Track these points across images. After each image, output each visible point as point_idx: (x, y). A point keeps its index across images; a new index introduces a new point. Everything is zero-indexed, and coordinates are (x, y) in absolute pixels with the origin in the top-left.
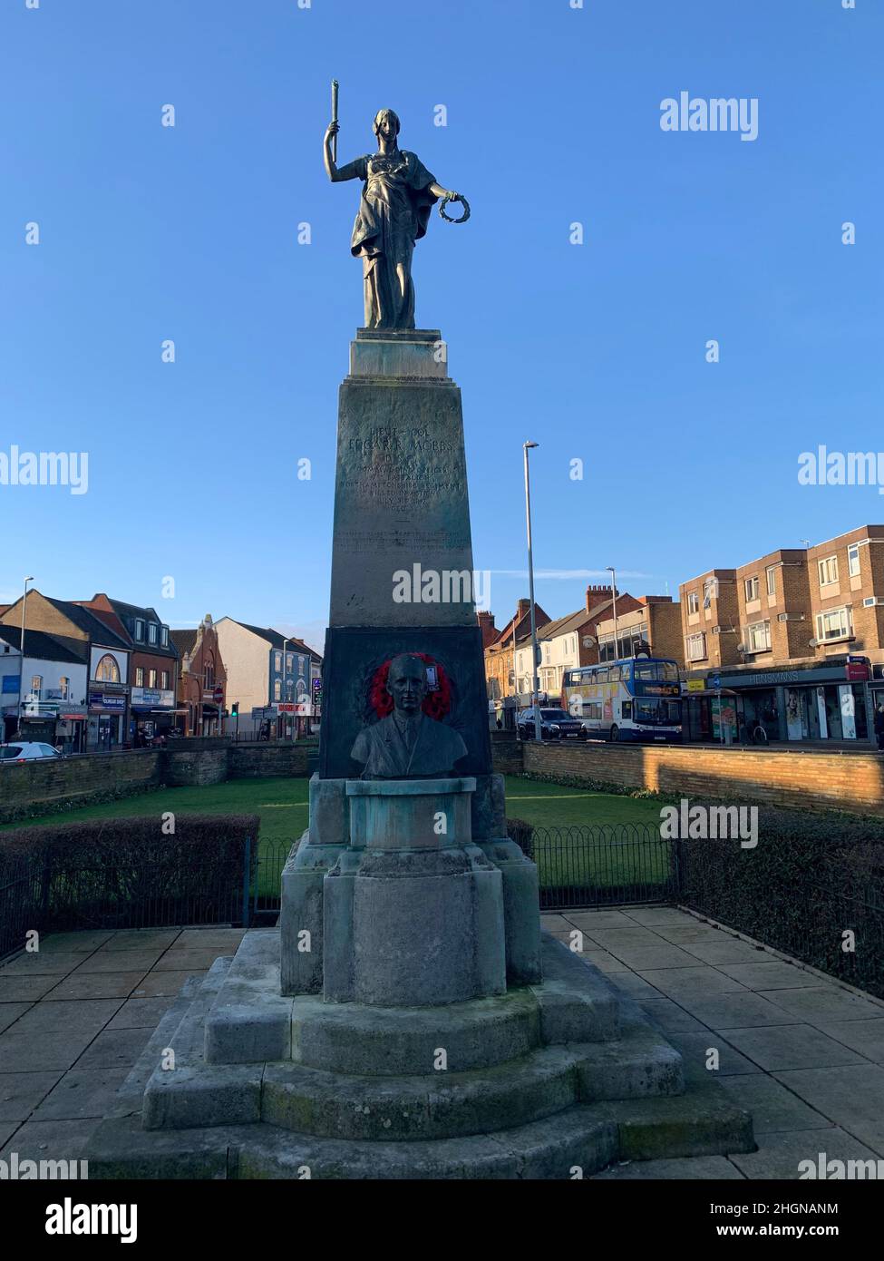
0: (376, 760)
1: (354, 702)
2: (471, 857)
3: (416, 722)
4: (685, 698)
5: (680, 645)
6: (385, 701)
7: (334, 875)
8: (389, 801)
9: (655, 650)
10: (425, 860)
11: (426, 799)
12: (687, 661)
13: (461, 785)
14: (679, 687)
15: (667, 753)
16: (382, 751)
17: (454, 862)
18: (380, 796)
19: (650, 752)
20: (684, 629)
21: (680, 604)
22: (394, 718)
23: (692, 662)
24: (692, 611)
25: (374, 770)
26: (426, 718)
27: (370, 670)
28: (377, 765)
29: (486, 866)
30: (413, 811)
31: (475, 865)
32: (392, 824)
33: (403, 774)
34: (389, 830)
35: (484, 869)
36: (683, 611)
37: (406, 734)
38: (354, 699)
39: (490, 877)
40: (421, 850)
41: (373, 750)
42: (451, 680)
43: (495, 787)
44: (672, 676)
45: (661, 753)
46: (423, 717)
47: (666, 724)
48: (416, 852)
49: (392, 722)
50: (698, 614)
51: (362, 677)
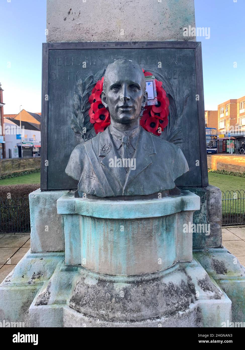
0: (89, 177)
1: (72, 118)
2: (194, 281)
3: (134, 136)
4: (218, 140)
5: (217, 124)
6: (102, 117)
7: (41, 303)
8: (103, 224)
9: (209, 125)
10: (144, 293)
11: (145, 222)
12: (219, 129)
13: (183, 204)
14: (216, 137)
15: (220, 157)
16: (95, 167)
17: (176, 292)
18: (92, 218)
19: (214, 157)
20: (218, 119)
21: (218, 111)
22: (109, 131)
23: (220, 129)
24: (221, 113)
25: (86, 187)
26: (144, 133)
27: (87, 86)
28: (90, 182)
29: (213, 294)
30: (131, 235)
31: (199, 292)
32: (106, 248)
33: (118, 194)
34: (103, 256)
35: (211, 298)
36: (218, 113)
37: (123, 149)
38: (73, 115)
39: (218, 307)
40: (139, 279)
41: (86, 166)
42: (169, 95)
43: (212, 201)
44: (214, 133)
45: (218, 157)
46: (141, 132)
47: (212, 148)
48: (133, 282)
49: (108, 137)
50: (223, 114)
51: (81, 92)
